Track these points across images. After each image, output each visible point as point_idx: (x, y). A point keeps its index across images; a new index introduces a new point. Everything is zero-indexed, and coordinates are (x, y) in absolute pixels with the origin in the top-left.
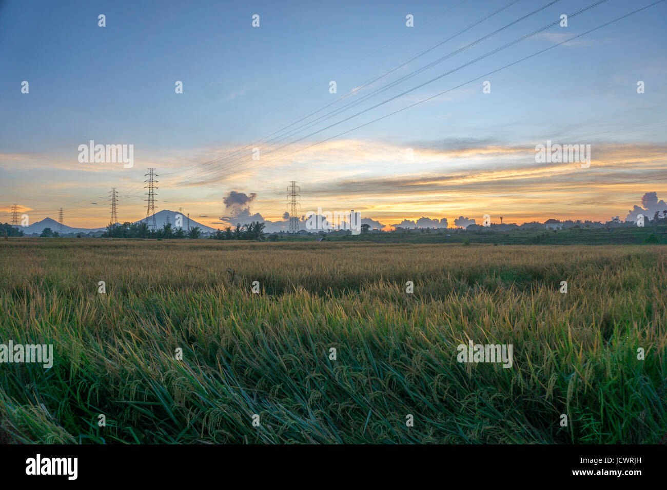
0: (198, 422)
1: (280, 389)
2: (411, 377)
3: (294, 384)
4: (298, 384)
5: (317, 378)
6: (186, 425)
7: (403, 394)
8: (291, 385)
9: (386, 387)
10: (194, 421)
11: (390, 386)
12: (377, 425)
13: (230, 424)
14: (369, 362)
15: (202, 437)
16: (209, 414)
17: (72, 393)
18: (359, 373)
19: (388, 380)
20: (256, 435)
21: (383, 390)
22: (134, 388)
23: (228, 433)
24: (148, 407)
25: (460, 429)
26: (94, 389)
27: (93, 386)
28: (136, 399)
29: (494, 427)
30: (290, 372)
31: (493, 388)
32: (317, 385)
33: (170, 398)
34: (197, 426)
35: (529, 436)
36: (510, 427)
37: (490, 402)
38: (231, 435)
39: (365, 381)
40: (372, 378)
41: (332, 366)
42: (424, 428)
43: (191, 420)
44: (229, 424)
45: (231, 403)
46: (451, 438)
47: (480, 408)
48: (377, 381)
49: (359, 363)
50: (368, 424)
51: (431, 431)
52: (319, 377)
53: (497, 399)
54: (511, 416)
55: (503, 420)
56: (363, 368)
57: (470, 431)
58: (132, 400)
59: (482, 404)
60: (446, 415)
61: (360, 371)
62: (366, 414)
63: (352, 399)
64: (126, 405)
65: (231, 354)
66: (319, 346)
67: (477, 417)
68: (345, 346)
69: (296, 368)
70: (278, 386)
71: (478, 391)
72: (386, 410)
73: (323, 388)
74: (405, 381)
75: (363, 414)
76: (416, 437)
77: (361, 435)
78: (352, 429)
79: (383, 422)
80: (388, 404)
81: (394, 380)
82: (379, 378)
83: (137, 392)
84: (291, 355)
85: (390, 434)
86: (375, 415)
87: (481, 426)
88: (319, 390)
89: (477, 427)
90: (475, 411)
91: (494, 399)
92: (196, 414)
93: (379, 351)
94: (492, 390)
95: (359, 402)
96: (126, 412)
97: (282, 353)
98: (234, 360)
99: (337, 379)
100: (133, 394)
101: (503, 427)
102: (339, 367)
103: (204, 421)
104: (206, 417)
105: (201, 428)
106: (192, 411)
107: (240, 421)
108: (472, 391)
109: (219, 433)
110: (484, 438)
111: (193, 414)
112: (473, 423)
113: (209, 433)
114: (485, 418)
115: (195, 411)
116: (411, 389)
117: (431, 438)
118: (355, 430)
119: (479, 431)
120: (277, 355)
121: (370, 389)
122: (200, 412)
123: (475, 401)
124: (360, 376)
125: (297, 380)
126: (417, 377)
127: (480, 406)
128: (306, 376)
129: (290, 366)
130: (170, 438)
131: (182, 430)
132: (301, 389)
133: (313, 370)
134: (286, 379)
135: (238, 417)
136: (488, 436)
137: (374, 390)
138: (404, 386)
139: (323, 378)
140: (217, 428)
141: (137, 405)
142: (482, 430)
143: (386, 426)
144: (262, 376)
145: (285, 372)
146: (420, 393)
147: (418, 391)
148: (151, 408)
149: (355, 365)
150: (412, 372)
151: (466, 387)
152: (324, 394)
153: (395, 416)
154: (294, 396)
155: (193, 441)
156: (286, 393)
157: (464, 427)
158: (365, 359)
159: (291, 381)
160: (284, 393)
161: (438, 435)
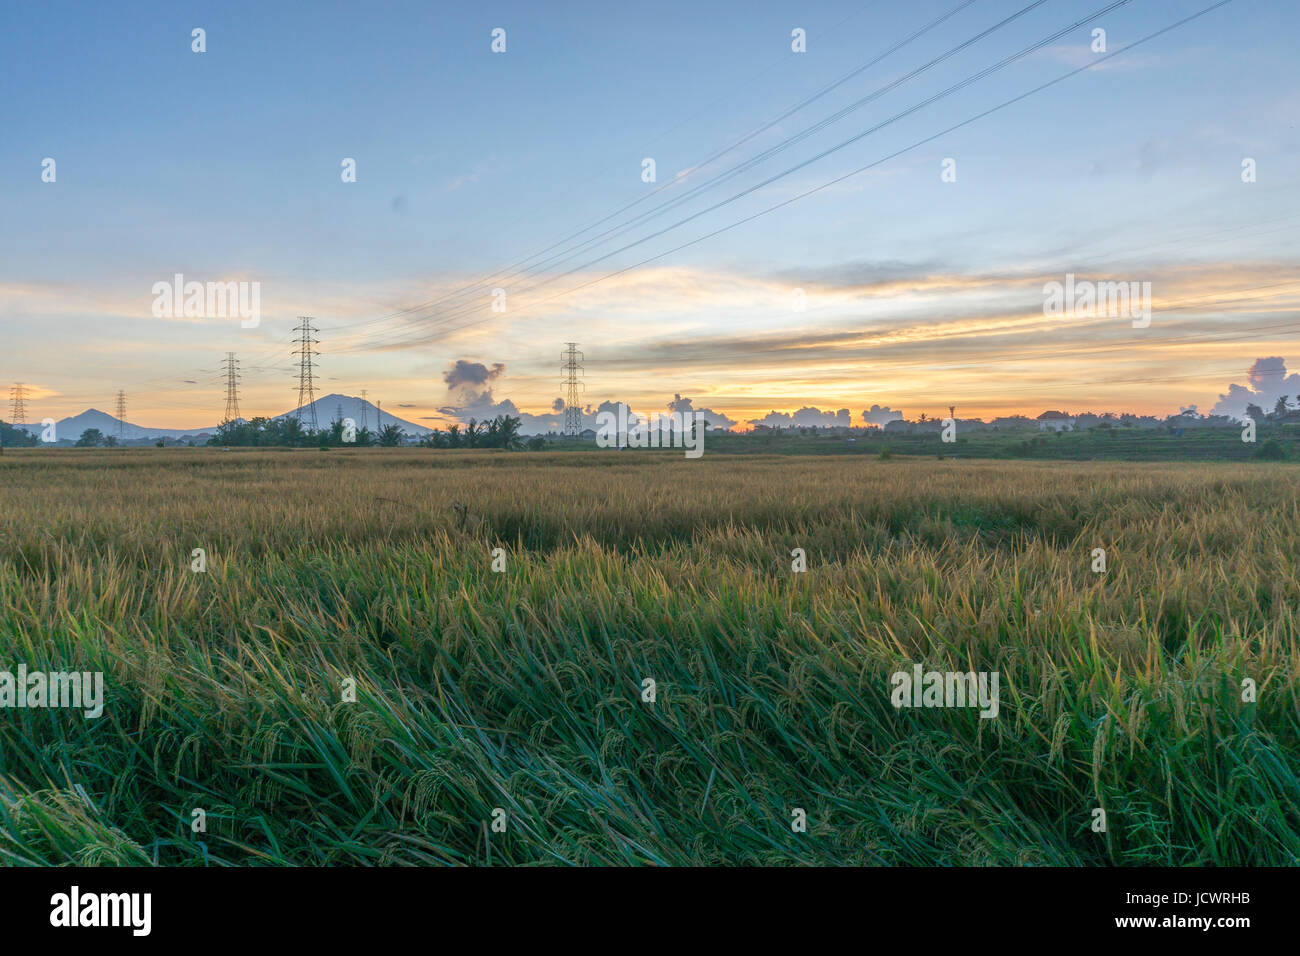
0: (395, 797)
1: (549, 728)
2: (787, 706)
3: (575, 717)
4: (583, 718)
5: (618, 706)
6: (371, 804)
7: (773, 739)
8: (570, 720)
9: (742, 724)
10: (386, 797)
11: (748, 723)
12: (726, 798)
13: (456, 798)
14: (710, 677)
15: (401, 827)
16: (416, 782)
17: (143, 754)
18: (693, 697)
19: (745, 710)
21: (736, 730)
22: (272, 737)
23: (450, 817)
24: (298, 774)
25: (883, 812)
26: (191, 745)
27: (188, 740)
28: (275, 760)
29: (948, 811)
30: (567, 694)
31: (942, 734)
32: (617, 719)
33: (343, 754)
34: (393, 805)
35: (1018, 834)
36: (979, 814)
37: (937, 761)
38: (457, 821)
39: (704, 712)
40: (716, 705)
42: (814, 805)
43: (381, 794)
44: (453, 799)
45: (458, 758)
46: (865, 829)
47: (919, 772)
48: (723, 710)
49: (692, 677)
50: (710, 796)
51: (827, 812)
52: (620, 703)
53: (950, 755)
54: (980, 792)
55: (965, 798)
56: (700, 688)
57: (901, 816)
58: (268, 762)
59: (922, 765)
60: (854, 782)
61: (695, 692)
62: (705, 776)
63: (680, 747)
64: (255, 773)
65: (460, 663)
66: (620, 645)
67: (913, 789)
68: (667, 646)
69: (579, 686)
70: (546, 723)
71: (914, 737)
72: (742, 767)
73: (627, 725)
74: (777, 712)
75: (699, 775)
77: (696, 816)
78: (681, 804)
79: (736, 792)
80: (745, 756)
81: (757, 710)
82: (728, 707)
83: (278, 746)
84: (571, 663)
85: (749, 815)
86: (722, 778)
87: (922, 808)
88: (620, 728)
89: (914, 810)
90: (909, 778)
91: (946, 755)
92: (392, 781)
93: (728, 655)
94: (942, 737)
95: (693, 753)
96: (254, 786)
97: (553, 660)
98: (466, 674)
99: (652, 708)
100: (270, 750)
101: (964, 811)
102: (656, 685)
103: (407, 795)
104: (410, 787)
105: (400, 808)
106: (385, 776)
107: (475, 794)
108: (902, 738)
109: (433, 818)
110: (930, 833)
111: (386, 783)
112: (906, 801)
113: (416, 819)
114: (929, 791)
115: (390, 776)
116: (789, 729)
117: (828, 827)
118: (685, 806)
119: (919, 818)
120: (545, 664)
121: (712, 727)
122: (400, 778)
123: (910, 758)
124: (695, 702)
125: (580, 709)
126: (799, 705)
127: (919, 769)
128: (596, 703)
129: (568, 683)
130: (338, 832)
131: (364, 815)
132: (589, 728)
133: (610, 691)
134: (561, 708)
135: (470, 783)
136: (937, 830)
137: (720, 731)
138: (776, 722)
139: (628, 705)
140: (430, 808)
141: (277, 770)
142: (925, 815)
143: (743, 800)
144: (517, 702)
145: (559, 695)
146: (804, 738)
147: (800, 733)
148: (306, 774)
149: (686, 681)
150: (789, 696)
151: (890, 730)
152: (630, 737)
153: (759, 781)
154: (574, 740)
155: (384, 836)
156: (561, 735)
157: (890, 807)
158: (703, 670)
159: (570, 712)
160: (557, 736)
161: (841, 823)
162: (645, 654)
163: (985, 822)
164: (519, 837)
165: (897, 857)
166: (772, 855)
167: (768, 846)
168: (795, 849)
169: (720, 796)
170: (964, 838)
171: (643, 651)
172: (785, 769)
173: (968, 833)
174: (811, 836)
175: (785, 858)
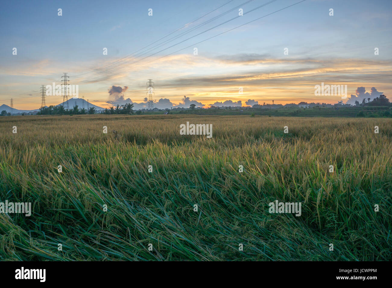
0: (100, 220)
1: (147, 200)
2: (224, 191)
3: (156, 196)
4: (158, 197)
5: (169, 193)
6: (93, 222)
7: (220, 202)
8: (154, 197)
9: (210, 197)
10: (97, 220)
11: (212, 197)
12: (205, 220)
13: (118, 220)
14: (199, 183)
15: (102, 229)
16: (106, 216)
18: (194, 189)
19: (211, 193)
20: (134, 227)
21: (208, 199)
22: (61, 201)
23: (117, 226)
24: (69, 212)
25: (254, 221)
26: (37, 203)
27: (36, 201)
28: (62, 208)
29: (274, 220)
30: (153, 189)
31: (273, 198)
32: (169, 197)
33: (82, 206)
34: (99, 222)
35: (294, 225)
36: (283, 220)
38: (119, 227)
39: (198, 194)
40: (201, 192)
41: (178, 185)
42: (233, 221)
43: (95, 219)
44: (118, 221)
45: (119, 209)
46: (249, 227)
48: (205, 194)
49: (194, 184)
50: (200, 219)
51: (237, 223)
52: (170, 192)
55: (279, 216)
56: (196, 187)
57: (260, 222)
58: (60, 208)
60: (245, 213)
61: (194, 188)
62: (198, 213)
63: (190, 205)
64: (56, 212)
65: (117, 180)
66: (170, 174)
67: (264, 214)
68: (185, 174)
69: (156, 187)
70: (146, 198)
71: (264, 199)
72: (210, 211)
73: (173, 198)
74: (221, 194)
76: (228, 226)
77: (196, 225)
78: (191, 222)
79: (208, 218)
80: (211, 207)
81: (215, 193)
82: (205, 192)
83: (62, 204)
84: (154, 179)
85: (213, 225)
86: (204, 214)
87: (266, 220)
88: (170, 200)
89: (264, 220)
90: (263, 211)
92: (98, 215)
93: (205, 176)
96: (56, 216)
97: (148, 178)
98: (120, 183)
99: (181, 193)
100: (60, 205)
101: (279, 220)
102: (182, 186)
103: (103, 219)
104: (104, 217)
105: (101, 224)
106: (96, 214)
107: (125, 219)
108: (260, 199)
109: (112, 226)
110: (268, 227)
112: (261, 218)
113: (107, 226)
114: (268, 215)
115: (98, 213)
116: (225, 199)
117: (237, 227)
118: (192, 223)
119: (265, 222)
120: (145, 180)
121: (200, 199)
122: (101, 214)
123: (263, 205)
124: (195, 191)
125: (157, 194)
126: (228, 191)
127: (265, 208)
128: (162, 192)
129: (153, 186)
130: (83, 230)
131: (91, 225)
132: (160, 199)
133: (167, 188)
134: (151, 193)
135: (123, 216)
136: (271, 226)
137: (203, 200)
138: (221, 196)
139: (173, 193)
140: (111, 223)
141: (63, 211)
142: (267, 222)
143: (210, 220)
144: (136, 192)
145: (150, 189)
146: (230, 201)
147: (228, 199)
148: (72, 213)
149: (191, 185)
150: (225, 188)
151: (257, 197)
152: (174, 202)
153: (215, 215)
154: (156, 204)
155: (97, 231)
156: (151, 202)
157: (256, 220)
158: (197, 181)
159: (154, 195)
160: (150, 202)
161: (241, 226)
162: (178, 176)
163: (285, 222)
164: (140, 232)
165: (258, 234)
166: (220, 236)
167: (218, 233)
168: (227, 234)
169: (203, 219)
170: (278, 227)
171: (177, 175)
172: (223, 210)
173: (280, 226)
174: (232, 230)
175: (224, 237)
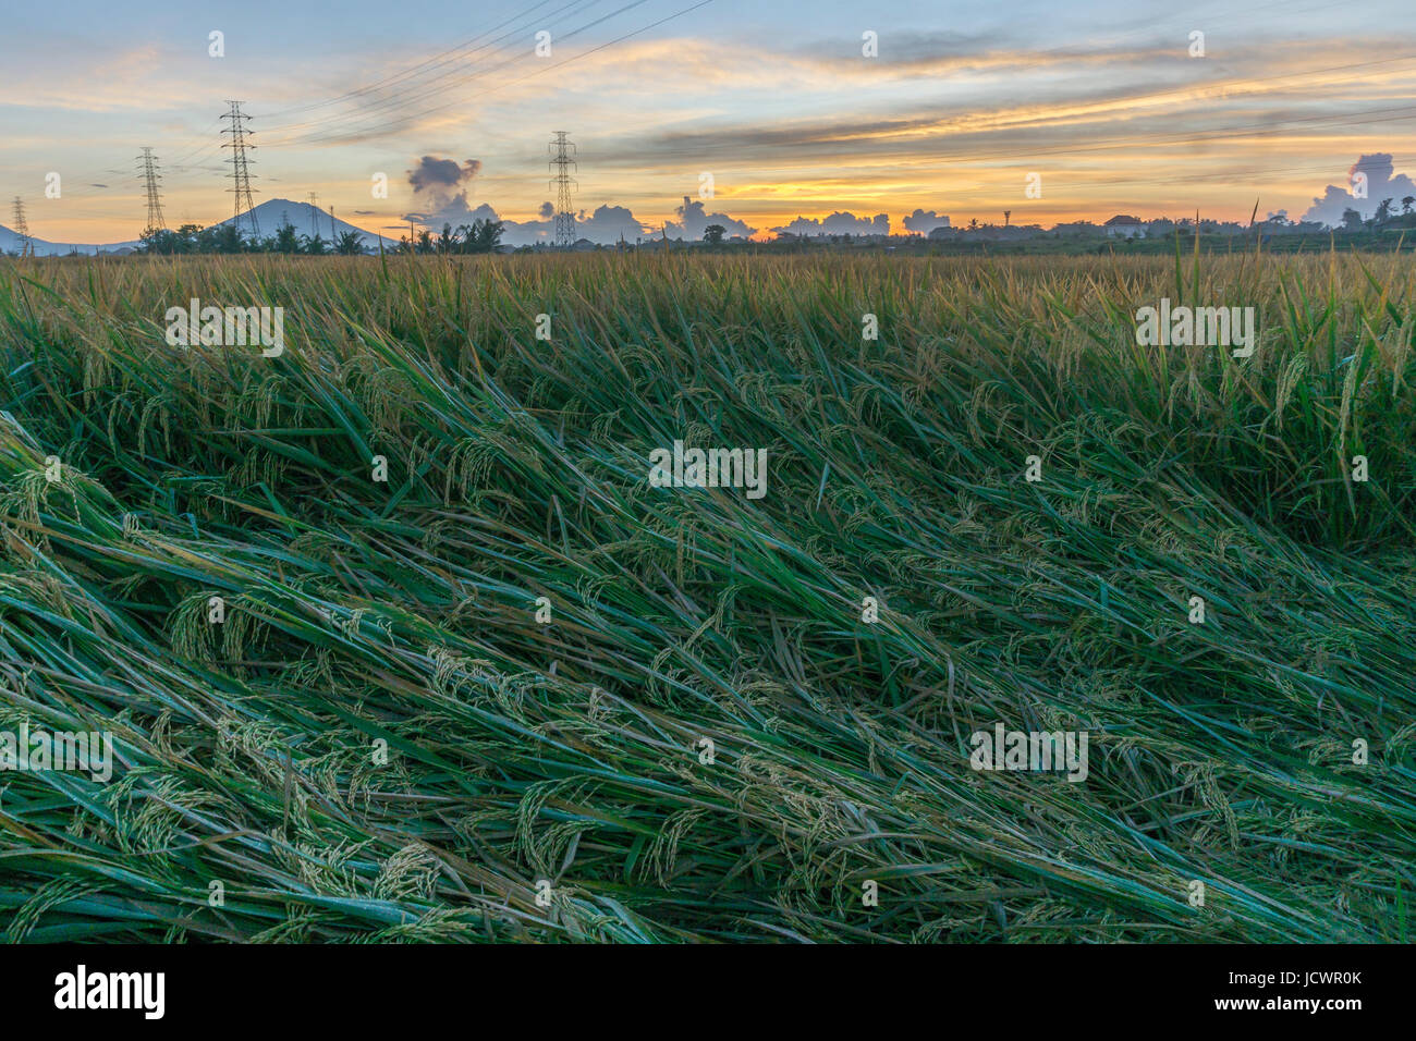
0: (435, 470)
1: (615, 420)
2: (915, 395)
3: (649, 408)
4: (659, 410)
5: (699, 397)
6: (408, 477)
7: (900, 433)
8: (642, 411)
9: (857, 416)
10: (425, 469)
11: (865, 419)
12: (845, 495)
13: (514, 474)
14: (815, 366)
15: (447, 505)
16: (461, 454)
17: (93, 426)
18: (795, 387)
19: (863, 399)
20: (579, 498)
21: (851, 423)
22: (267, 396)
23: (509, 497)
24: (305, 441)
25: (1043, 500)
26: (156, 411)
27: (151, 402)
28: (272, 424)
29: (1127, 496)
30: (636, 383)
31: (1117, 412)
32: (700, 410)
33: (363, 417)
34: (435, 479)
35: (1216, 519)
36: (1166, 496)
37: (1112, 442)
38: (517, 501)
39: (810, 403)
40: (825, 396)
41: (732, 372)
42: (954, 504)
43: (417, 465)
44: (511, 477)
45: (512, 432)
46: (1023, 520)
47: (1087, 456)
48: (835, 403)
49: (793, 365)
50: (825, 495)
51: (969, 509)
52: (703, 394)
53: (1127, 435)
54: (1168, 473)
55: (1149, 480)
56: (803, 377)
57: (1067, 505)
58: (263, 427)
59: (1090, 447)
60: (1003, 471)
61: (797, 382)
62: (816, 472)
63: (784, 441)
64: (248, 444)
65: (494, 355)
66: (698, 331)
67: (1080, 475)
68: (757, 333)
69: (651, 374)
70: (612, 415)
71: (1082, 416)
72: (861, 464)
73: (714, 418)
74: (903, 401)
75: (812, 475)
76: (935, 523)
77: (807, 518)
78: (786, 506)
79: (857, 489)
80: (864, 452)
81: (877, 398)
82: (840, 398)
83: (274, 407)
84: (639, 347)
85: (874, 513)
86: (837, 474)
87: (1093, 492)
88: (705, 422)
89: (1085, 497)
90: (1075, 462)
91: (1122, 436)
92: (431, 449)
93: (833, 343)
94: (1117, 416)
95: (798, 447)
96: (246, 465)
97: (615, 346)
98: (503, 367)
99: (744, 399)
100: (265, 412)
101: (1145, 494)
102: (745, 375)
103: (451, 466)
104: (454, 458)
105: (443, 485)
106: (421, 443)
107: (539, 469)
108: (1064, 419)
109: (488, 498)
110: (1102, 524)
111: (424, 453)
112: (1073, 488)
113: (463, 496)
114: (1101, 477)
115: (427, 444)
116: (918, 418)
117: (973, 524)
118: (793, 508)
119: (1089, 505)
120: (607, 350)
121: (821, 422)
122: (440, 446)
123: (1076, 441)
124: (797, 392)
125: (654, 400)
126: (930, 393)
127: (1085, 451)
128: (673, 393)
129: (637, 370)
130: (364, 509)
131: (397, 489)
132: (668, 421)
133: (689, 382)
134: (629, 398)
135: (533, 459)
136: (1114, 517)
137: (830, 423)
138: (902, 412)
139: (713, 396)
140: (481, 486)
141: (276, 437)
142: (1098, 502)
143: (865, 498)
144: (571, 395)
145: (626, 384)
146: (938, 426)
147: (934, 422)
148: (314, 445)
149: (784, 370)
150: (916, 382)
151: (1051, 413)
152: (718, 432)
153: (884, 480)
154: (649, 433)
155: (425, 514)
156: (631, 428)
157: (1053, 495)
158: (805, 358)
159: (641, 403)
160: (626, 430)
161: (988, 519)
162: (730, 342)
163: (1175, 504)
164: (598, 515)
165: (1065, 548)
166: (905, 555)
167: (900, 545)
168: (934, 547)
169: (836, 494)
170: (1148, 524)
171: (728, 339)
172: (910, 462)
173: (1153, 519)
174: (952, 533)
175: (920, 556)
